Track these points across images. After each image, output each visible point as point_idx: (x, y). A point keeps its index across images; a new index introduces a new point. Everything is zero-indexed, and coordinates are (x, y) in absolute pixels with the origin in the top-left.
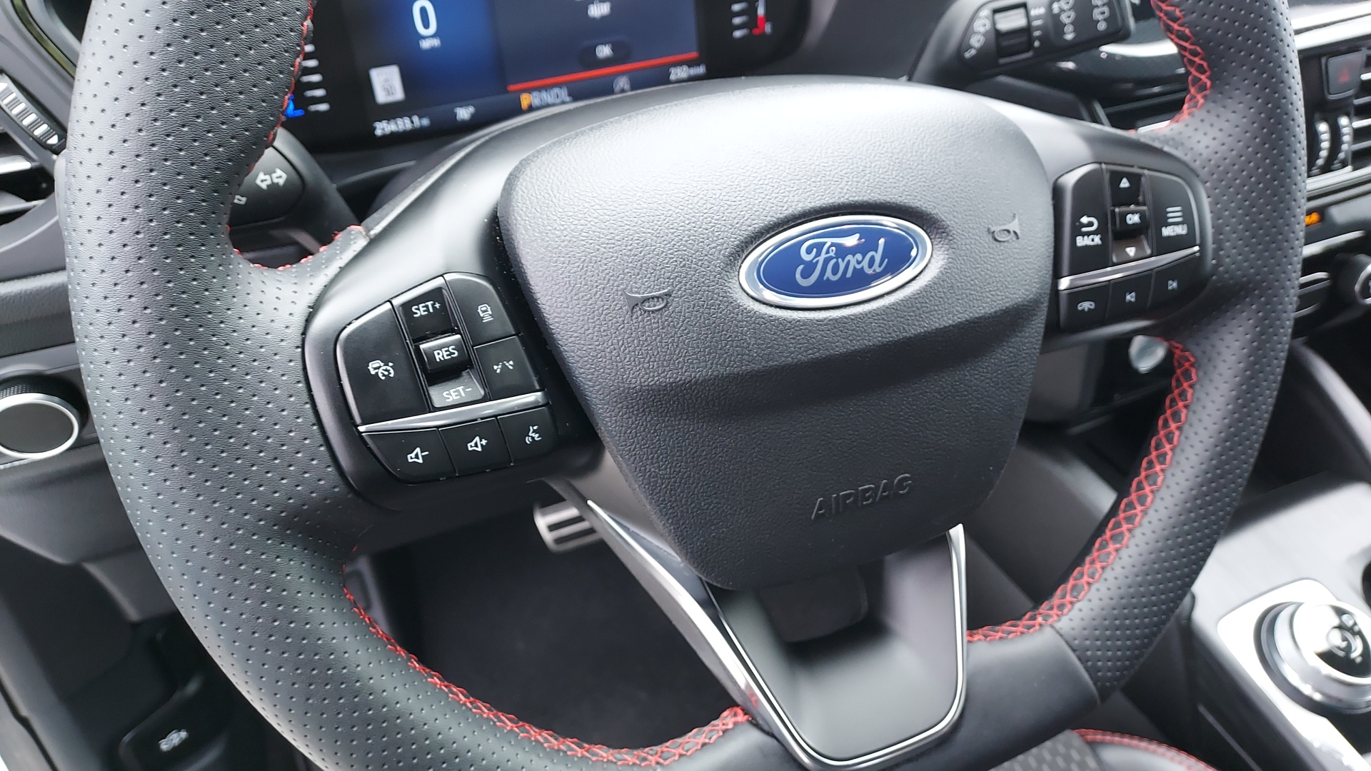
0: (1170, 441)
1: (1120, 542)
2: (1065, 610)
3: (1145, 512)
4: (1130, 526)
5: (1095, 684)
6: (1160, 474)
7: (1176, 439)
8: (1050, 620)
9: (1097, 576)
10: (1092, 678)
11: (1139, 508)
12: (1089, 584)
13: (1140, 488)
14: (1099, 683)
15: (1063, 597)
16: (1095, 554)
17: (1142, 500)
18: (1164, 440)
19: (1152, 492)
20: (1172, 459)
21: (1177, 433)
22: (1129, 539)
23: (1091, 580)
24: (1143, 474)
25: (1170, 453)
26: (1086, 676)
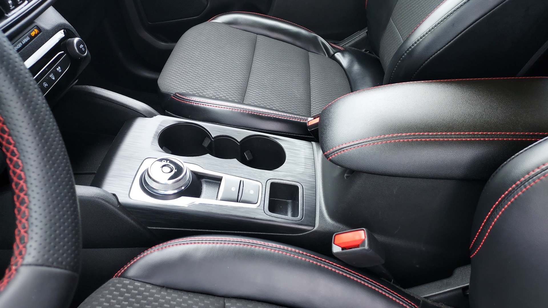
0: (10, 143)
1: (25, 203)
2: (23, 252)
3: (25, 182)
4: (24, 192)
5: (66, 269)
6: (18, 160)
7: (7, 129)
8: (19, 263)
9: (26, 225)
10: (62, 268)
11: (21, 182)
12: (26, 232)
13: (15, 173)
14: (68, 267)
15: (18, 247)
16: (19, 217)
17: (20, 178)
18: (8, 146)
19: (21, 171)
20: (18, 151)
21: (10, 138)
22: (28, 198)
23: (25, 230)
24: (11, 166)
25: (15, 149)
26: (58, 270)
